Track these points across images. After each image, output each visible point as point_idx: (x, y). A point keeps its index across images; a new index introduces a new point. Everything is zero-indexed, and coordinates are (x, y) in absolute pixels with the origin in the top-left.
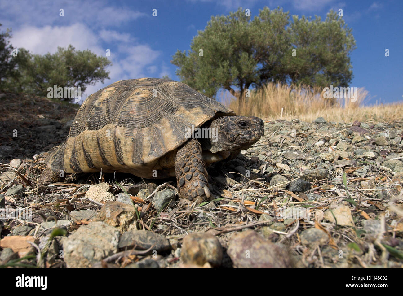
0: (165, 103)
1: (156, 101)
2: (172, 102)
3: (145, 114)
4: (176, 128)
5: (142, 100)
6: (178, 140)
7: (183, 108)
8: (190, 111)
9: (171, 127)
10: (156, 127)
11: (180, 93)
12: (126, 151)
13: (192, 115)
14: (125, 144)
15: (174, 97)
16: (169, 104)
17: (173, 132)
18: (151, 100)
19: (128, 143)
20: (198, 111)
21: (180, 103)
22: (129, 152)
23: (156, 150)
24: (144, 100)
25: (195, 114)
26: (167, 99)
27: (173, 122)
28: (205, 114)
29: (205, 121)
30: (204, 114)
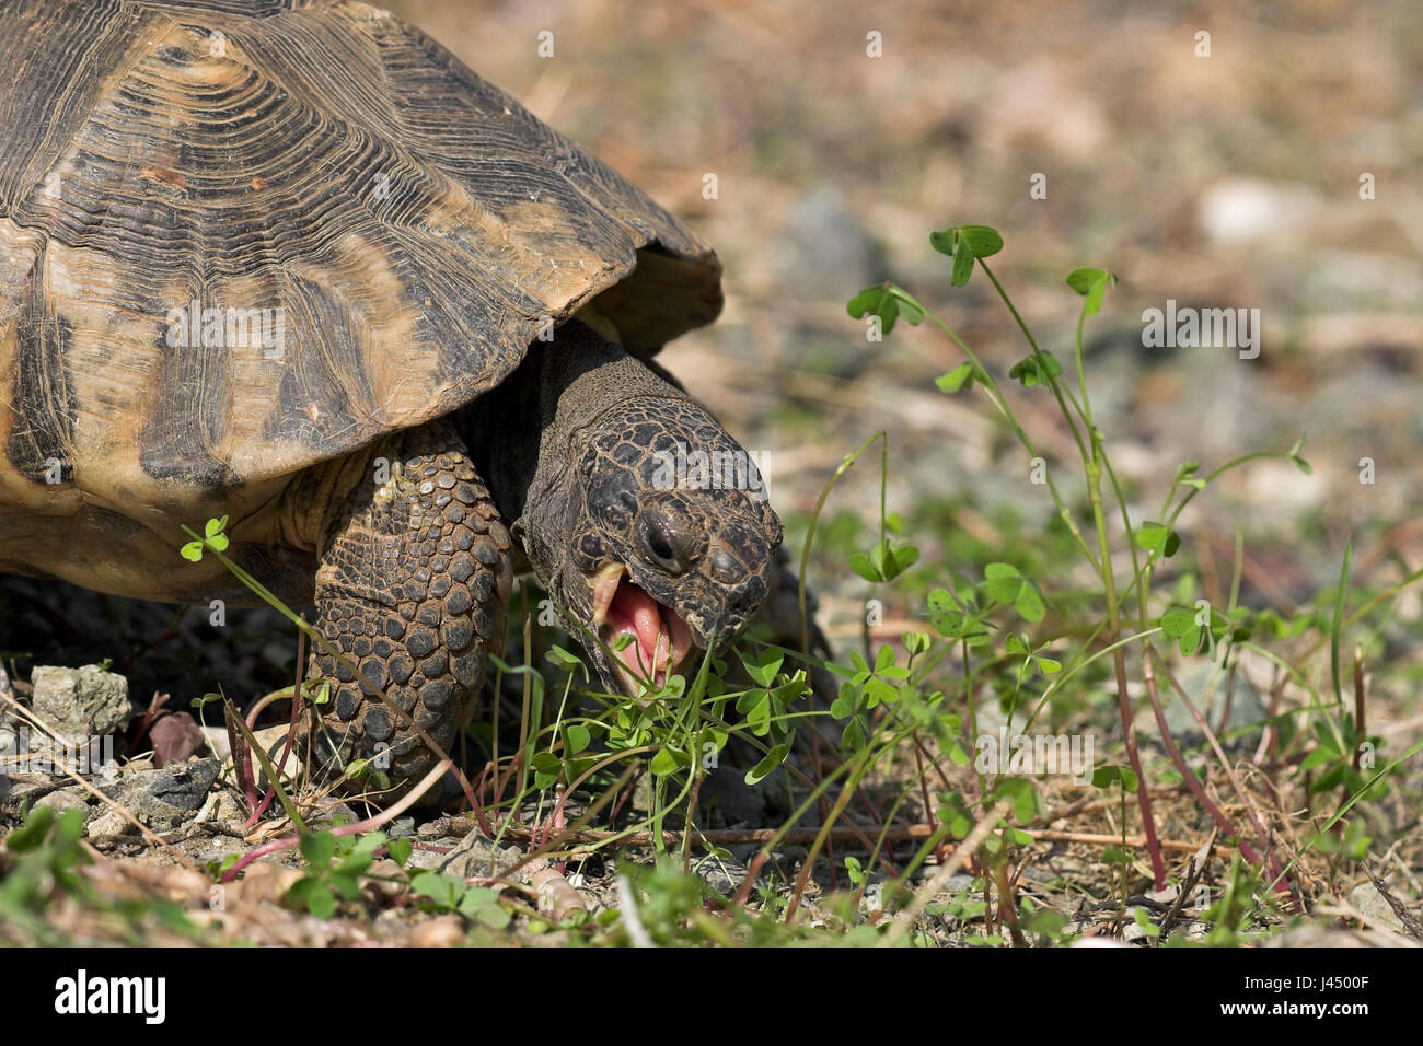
0: (353, 144)
1: (295, 123)
2: (390, 145)
3: (240, 192)
4: (436, 306)
5: (211, 107)
6: (455, 375)
7: (460, 194)
8: (504, 218)
9: (408, 293)
10: (309, 285)
11: (422, 92)
12: (104, 400)
13: (520, 244)
14: (105, 356)
15: (396, 116)
16: (376, 152)
17: (422, 325)
18: (268, 111)
19: (127, 352)
20: (548, 223)
21: (438, 158)
22: (124, 405)
23: (315, 412)
24: (224, 106)
25: (541, 239)
26: (359, 121)
27: (419, 270)
28: (590, 246)
29: (597, 289)
30: (583, 249)
